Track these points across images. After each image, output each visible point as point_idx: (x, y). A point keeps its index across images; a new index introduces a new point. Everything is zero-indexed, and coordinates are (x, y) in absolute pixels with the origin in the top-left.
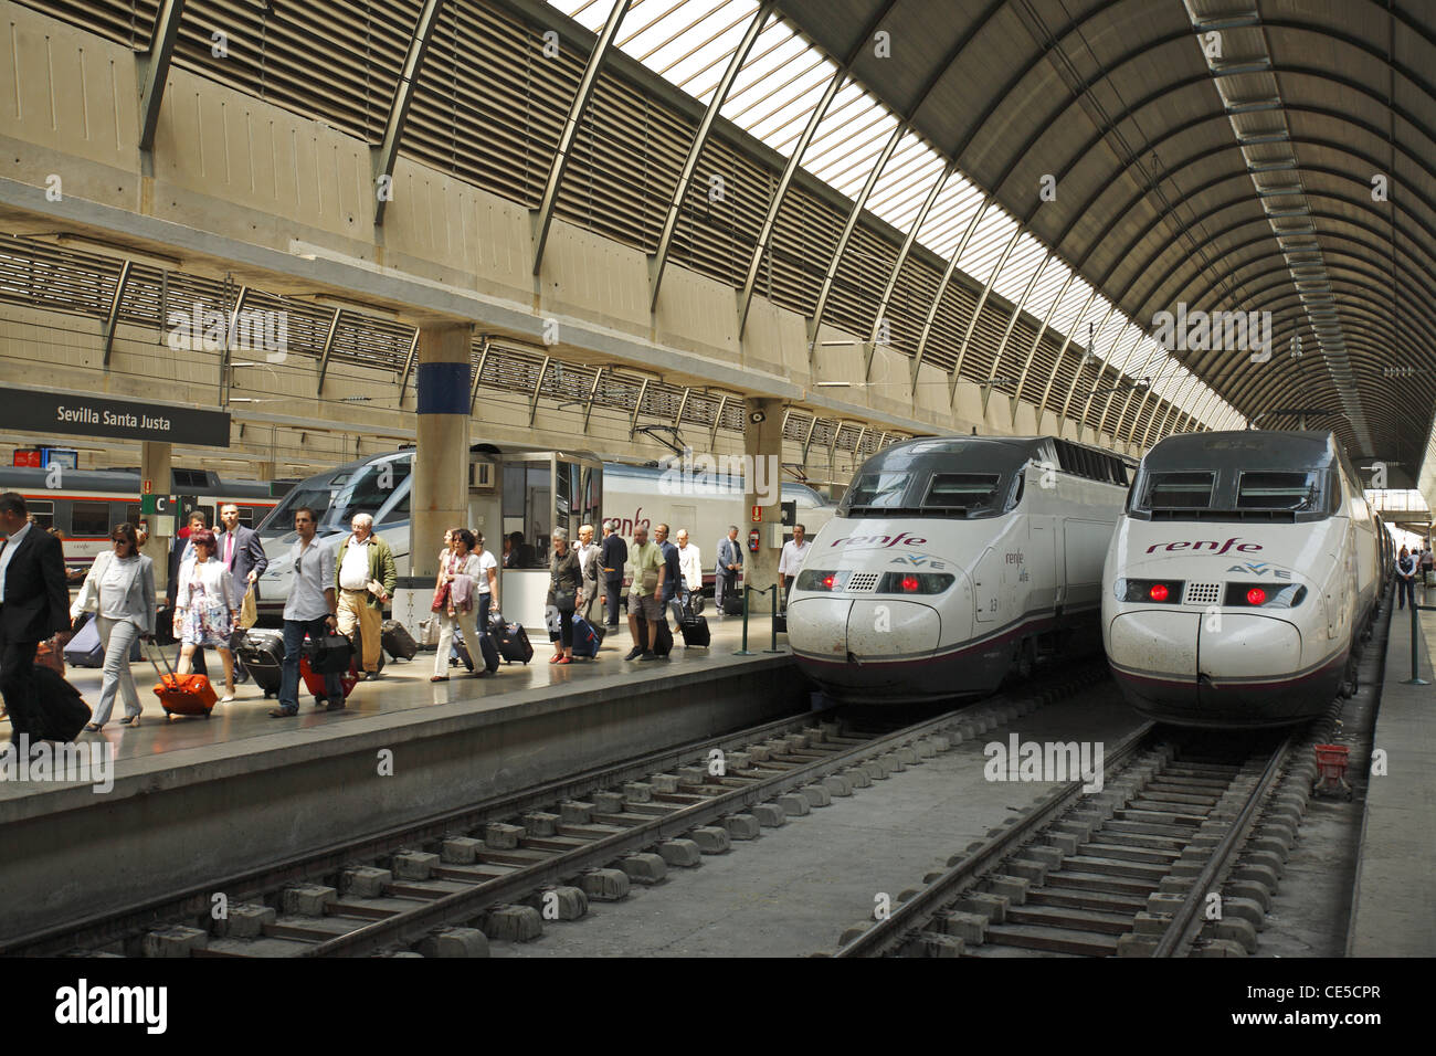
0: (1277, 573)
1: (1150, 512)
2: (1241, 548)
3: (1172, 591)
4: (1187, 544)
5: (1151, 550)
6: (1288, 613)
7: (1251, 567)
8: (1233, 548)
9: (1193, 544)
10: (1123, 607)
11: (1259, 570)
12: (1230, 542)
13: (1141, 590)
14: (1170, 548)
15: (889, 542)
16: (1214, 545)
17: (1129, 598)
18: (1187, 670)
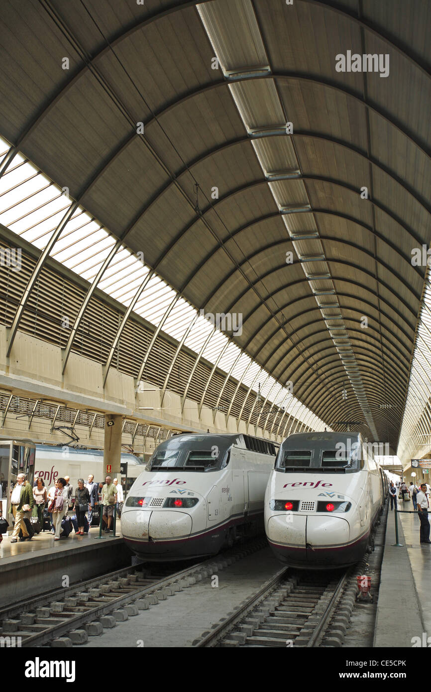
0: (339, 497)
1: (284, 469)
2: (323, 485)
3: (294, 505)
4: (301, 483)
5: (285, 486)
6: (344, 515)
7: (328, 494)
8: (320, 485)
9: (303, 484)
10: (273, 513)
11: (331, 495)
12: (319, 483)
13: (282, 505)
14: (293, 485)
15: (169, 483)
16: (312, 484)
17: (276, 508)
18: (300, 542)
